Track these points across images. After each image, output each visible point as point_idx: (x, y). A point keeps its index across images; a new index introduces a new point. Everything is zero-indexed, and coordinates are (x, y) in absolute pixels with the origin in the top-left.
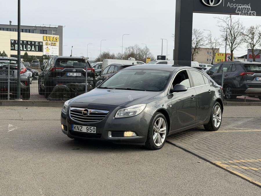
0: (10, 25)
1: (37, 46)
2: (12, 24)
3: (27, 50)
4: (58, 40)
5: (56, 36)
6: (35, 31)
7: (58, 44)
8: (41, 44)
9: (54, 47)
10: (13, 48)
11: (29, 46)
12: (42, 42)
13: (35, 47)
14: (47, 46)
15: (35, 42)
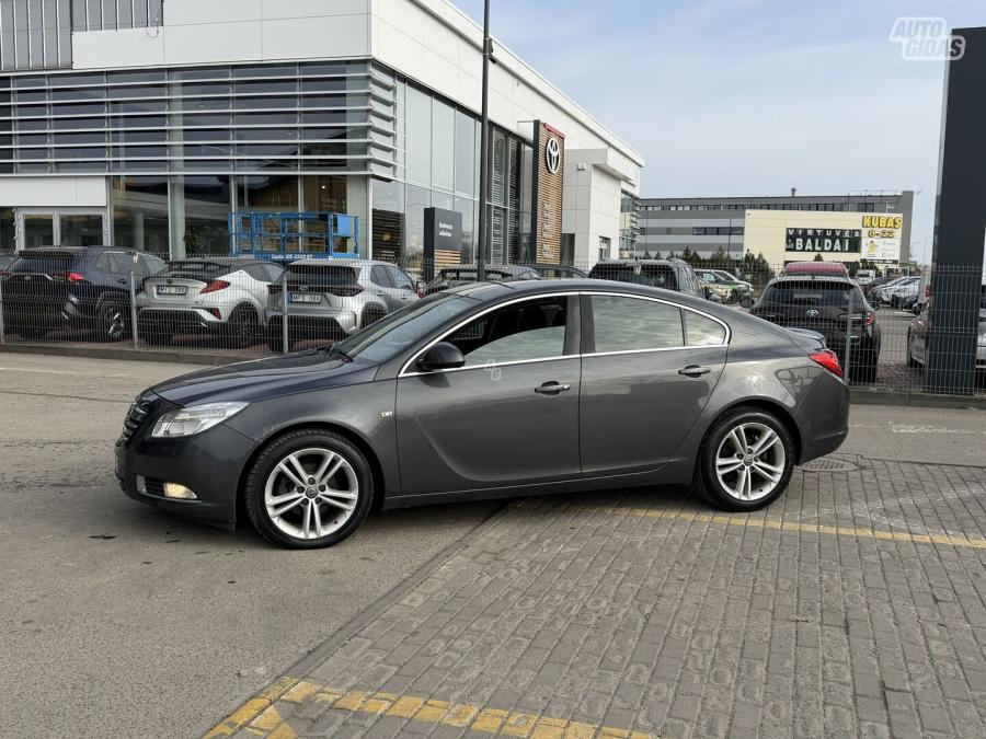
0: (793, 197)
1: (847, 241)
2: (797, 194)
3: (823, 250)
4: (900, 225)
5: (894, 215)
6: (845, 207)
7: (898, 233)
8: (857, 234)
9: (888, 240)
10: (792, 246)
11: (827, 241)
12: (860, 231)
13: (842, 243)
14: (871, 239)
15: (842, 231)
